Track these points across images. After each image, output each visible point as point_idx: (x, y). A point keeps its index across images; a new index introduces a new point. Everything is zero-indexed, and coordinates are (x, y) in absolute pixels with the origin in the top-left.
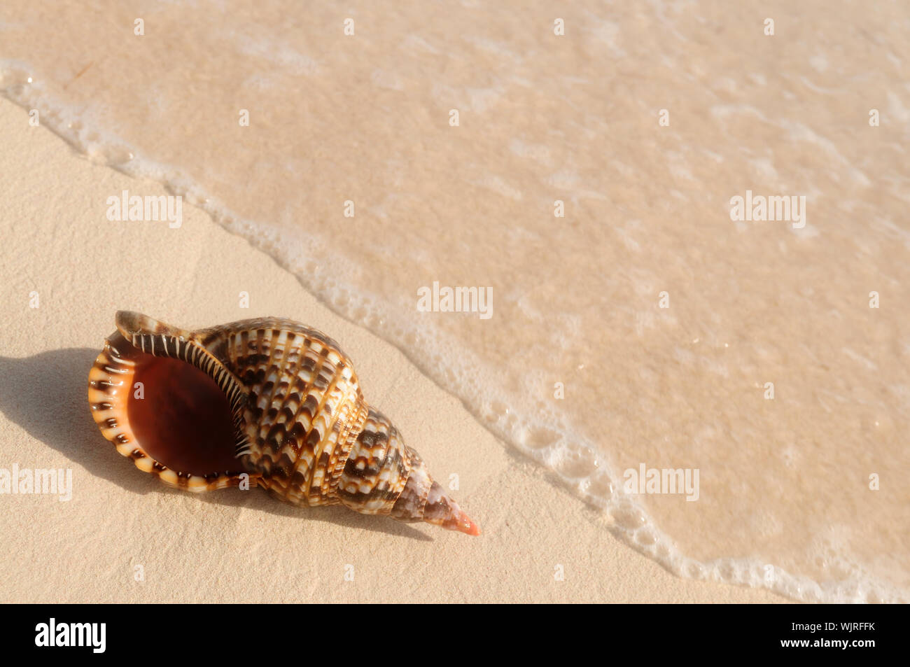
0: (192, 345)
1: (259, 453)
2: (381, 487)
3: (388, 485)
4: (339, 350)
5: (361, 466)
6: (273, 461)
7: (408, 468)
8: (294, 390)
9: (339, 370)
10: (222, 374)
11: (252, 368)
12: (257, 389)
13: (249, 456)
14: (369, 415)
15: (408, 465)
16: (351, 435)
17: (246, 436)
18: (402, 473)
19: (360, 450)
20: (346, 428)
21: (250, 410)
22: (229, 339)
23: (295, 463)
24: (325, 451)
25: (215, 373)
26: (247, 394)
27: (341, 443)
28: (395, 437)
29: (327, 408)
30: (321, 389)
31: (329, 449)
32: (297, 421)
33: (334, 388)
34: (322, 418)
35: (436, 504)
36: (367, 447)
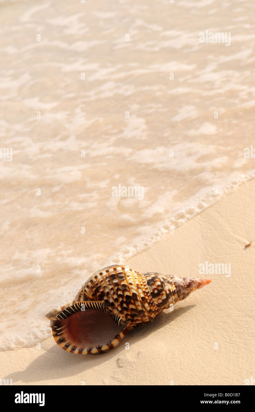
0: (75, 304)
1: (123, 316)
2: (168, 292)
3: (169, 290)
4: (118, 265)
5: (156, 292)
6: (130, 314)
7: (171, 281)
8: (116, 288)
9: (124, 271)
10: (92, 304)
11: (99, 294)
12: (105, 298)
13: (121, 320)
14: (145, 276)
15: (170, 279)
16: (145, 286)
17: (115, 315)
18: (171, 283)
19: (151, 287)
20: (141, 285)
21: (109, 306)
22: (85, 292)
23: (136, 308)
24: (142, 297)
25: (90, 306)
26: (104, 302)
27: (144, 291)
28: (159, 275)
29: (131, 284)
30: (123, 280)
31: (142, 295)
32: (125, 295)
33: (127, 277)
34: (132, 288)
35: (190, 283)
36: (153, 284)
